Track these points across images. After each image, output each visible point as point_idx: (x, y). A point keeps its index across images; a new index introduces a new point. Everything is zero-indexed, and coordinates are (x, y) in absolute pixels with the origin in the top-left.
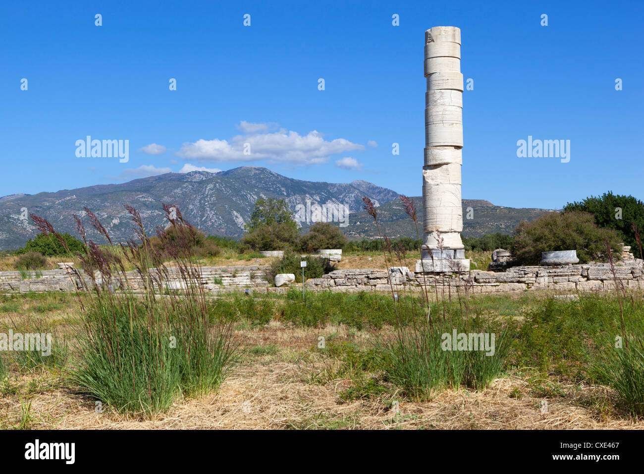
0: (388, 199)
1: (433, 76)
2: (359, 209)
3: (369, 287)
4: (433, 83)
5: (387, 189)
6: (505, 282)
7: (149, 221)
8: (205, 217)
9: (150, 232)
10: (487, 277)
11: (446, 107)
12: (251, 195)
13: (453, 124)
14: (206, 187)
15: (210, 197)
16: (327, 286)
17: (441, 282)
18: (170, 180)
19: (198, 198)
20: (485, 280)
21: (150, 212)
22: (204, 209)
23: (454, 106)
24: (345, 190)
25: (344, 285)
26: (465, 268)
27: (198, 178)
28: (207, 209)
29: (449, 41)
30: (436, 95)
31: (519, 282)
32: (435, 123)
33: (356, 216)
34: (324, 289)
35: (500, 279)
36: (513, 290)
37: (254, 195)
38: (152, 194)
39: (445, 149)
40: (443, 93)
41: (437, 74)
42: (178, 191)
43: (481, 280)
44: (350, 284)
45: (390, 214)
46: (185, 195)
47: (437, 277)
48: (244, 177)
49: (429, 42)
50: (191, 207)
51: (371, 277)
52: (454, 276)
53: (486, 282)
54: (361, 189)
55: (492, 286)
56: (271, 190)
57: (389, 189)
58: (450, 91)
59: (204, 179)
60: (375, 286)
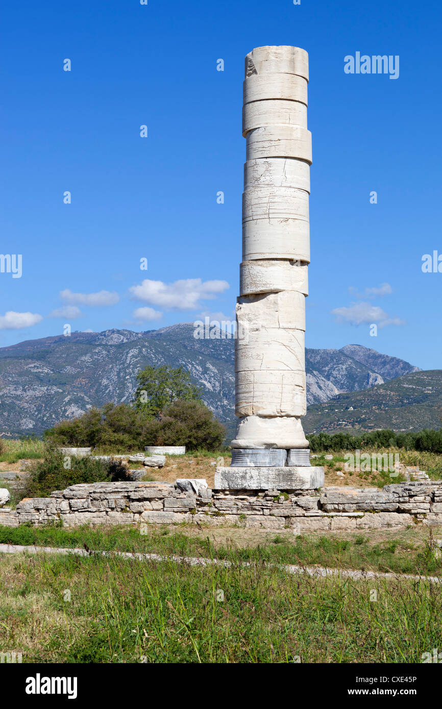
0: (397, 373)
1: (254, 134)
2: (353, 387)
3: (129, 515)
4: (254, 147)
5: (396, 358)
6: (374, 510)
7: (43, 402)
8: (125, 398)
9: (45, 419)
10: (340, 501)
11: (275, 189)
12: (193, 365)
13: (287, 220)
14: (128, 353)
15: (133, 368)
16: (56, 512)
17: (257, 508)
18: (76, 342)
19: (115, 369)
20: (336, 506)
21: (46, 388)
22: (124, 384)
23: (290, 187)
24: (332, 360)
25: (85, 510)
26: (303, 483)
27: (116, 339)
28: (129, 385)
29: (283, 71)
30: (259, 168)
31: (399, 511)
32: (255, 218)
33: (347, 398)
34: (50, 518)
35: (365, 505)
36: (389, 525)
37: (198, 365)
38: (49, 363)
39: (273, 264)
40: (269, 164)
41: (260, 131)
42: (86, 358)
43: (329, 507)
44: (94, 509)
45: (399, 396)
46: (96, 363)
47: (253, 499)
48: (183, 339)
49: (249, 75)
50: (105, 382)
51: (133, 497)
52: (282, 497)
53: (339, 511)
54: (357, 358)
55: (350, 517)
56: (222, 359)
57: (398, 357)
58: (283, 160)
59: (125, 341)
60: (140, 513)
